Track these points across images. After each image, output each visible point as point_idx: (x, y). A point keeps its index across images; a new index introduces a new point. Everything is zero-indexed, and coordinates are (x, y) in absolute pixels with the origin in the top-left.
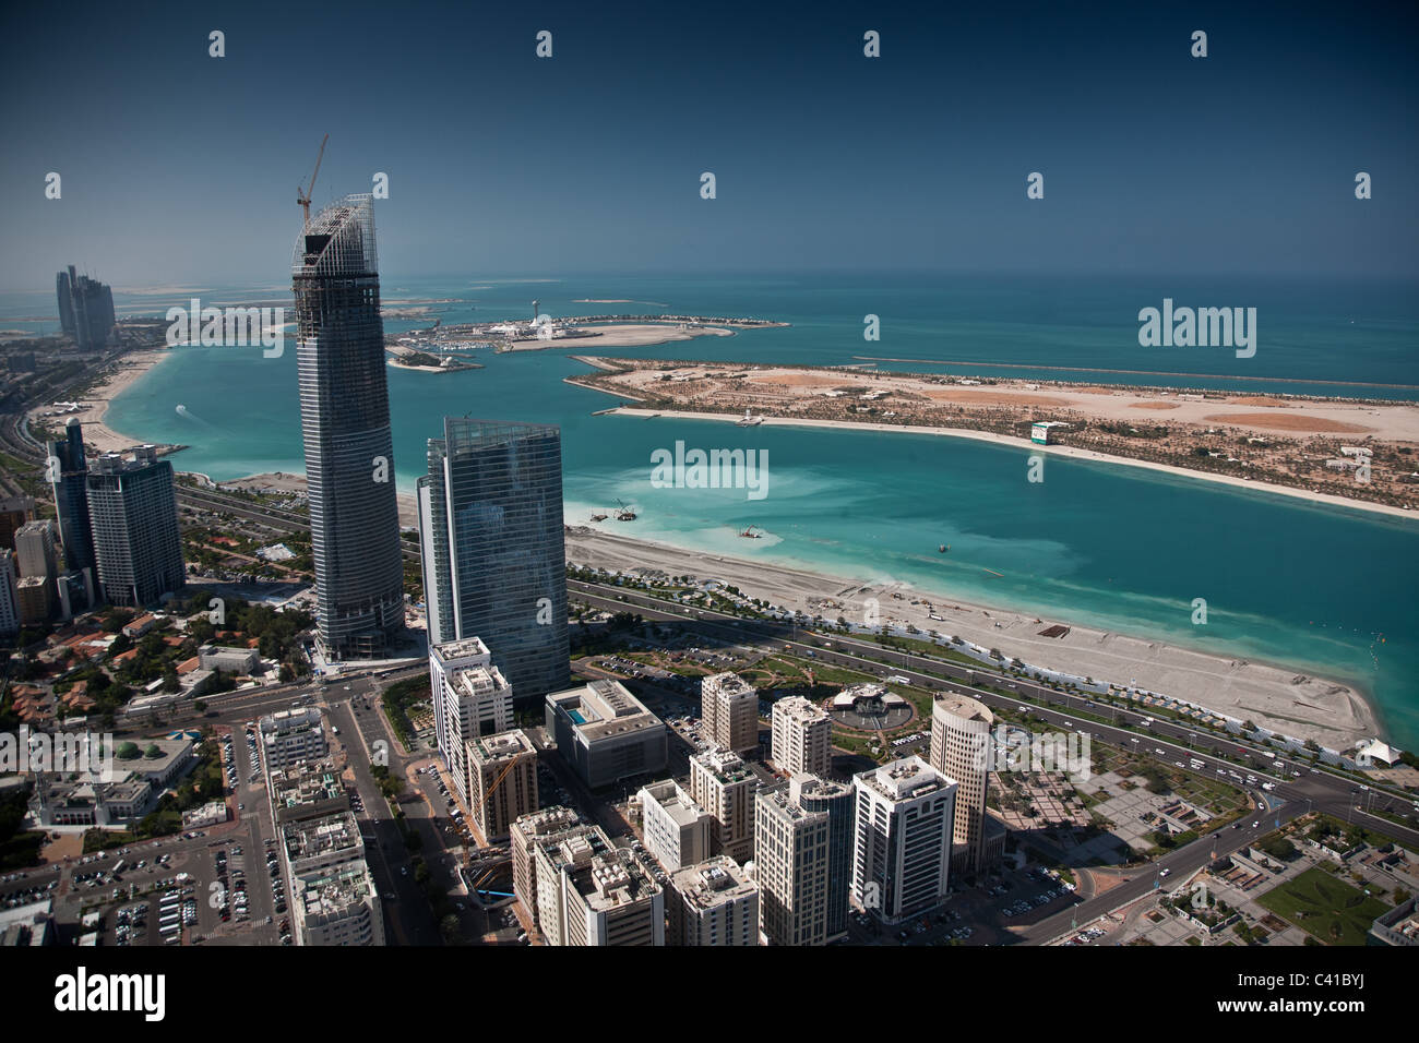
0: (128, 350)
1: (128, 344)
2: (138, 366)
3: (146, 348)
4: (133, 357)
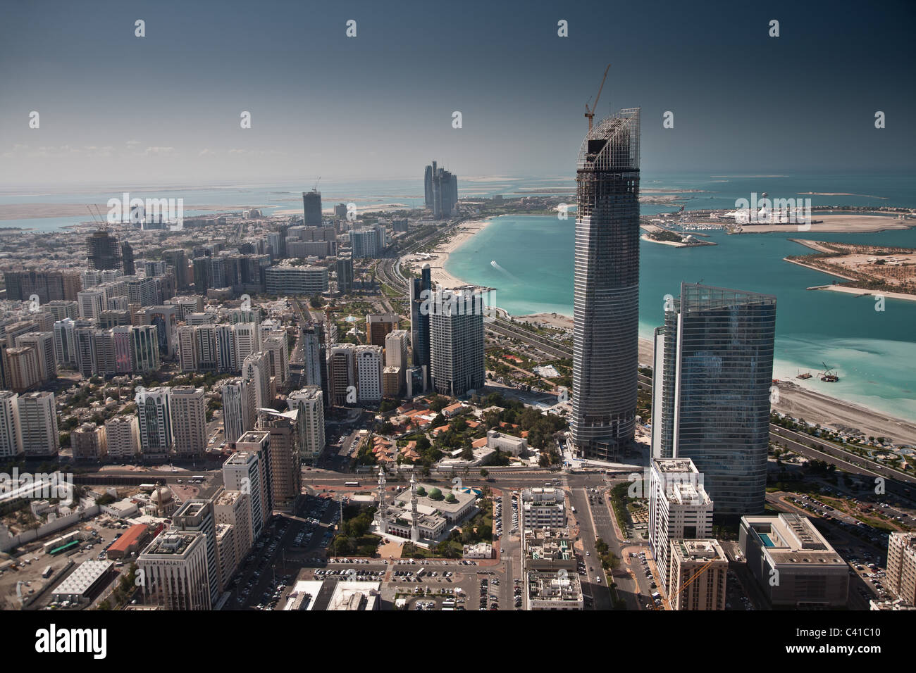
0: (463, 219)
1: (464, 216)
2: (469, 231)
3: (475, 219)
4: (466, 224)
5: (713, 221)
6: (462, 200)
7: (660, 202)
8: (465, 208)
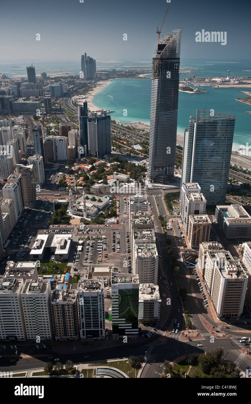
0: (99, 80)
1: (99, 78)
2: (102, 85)
3: (104, 80)
4: (100, 82)
5: (206, 82)
6: (98, 71)
7: (184, 73)
8: (99, 75)
